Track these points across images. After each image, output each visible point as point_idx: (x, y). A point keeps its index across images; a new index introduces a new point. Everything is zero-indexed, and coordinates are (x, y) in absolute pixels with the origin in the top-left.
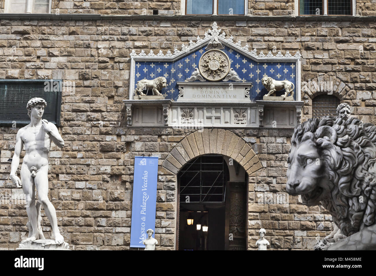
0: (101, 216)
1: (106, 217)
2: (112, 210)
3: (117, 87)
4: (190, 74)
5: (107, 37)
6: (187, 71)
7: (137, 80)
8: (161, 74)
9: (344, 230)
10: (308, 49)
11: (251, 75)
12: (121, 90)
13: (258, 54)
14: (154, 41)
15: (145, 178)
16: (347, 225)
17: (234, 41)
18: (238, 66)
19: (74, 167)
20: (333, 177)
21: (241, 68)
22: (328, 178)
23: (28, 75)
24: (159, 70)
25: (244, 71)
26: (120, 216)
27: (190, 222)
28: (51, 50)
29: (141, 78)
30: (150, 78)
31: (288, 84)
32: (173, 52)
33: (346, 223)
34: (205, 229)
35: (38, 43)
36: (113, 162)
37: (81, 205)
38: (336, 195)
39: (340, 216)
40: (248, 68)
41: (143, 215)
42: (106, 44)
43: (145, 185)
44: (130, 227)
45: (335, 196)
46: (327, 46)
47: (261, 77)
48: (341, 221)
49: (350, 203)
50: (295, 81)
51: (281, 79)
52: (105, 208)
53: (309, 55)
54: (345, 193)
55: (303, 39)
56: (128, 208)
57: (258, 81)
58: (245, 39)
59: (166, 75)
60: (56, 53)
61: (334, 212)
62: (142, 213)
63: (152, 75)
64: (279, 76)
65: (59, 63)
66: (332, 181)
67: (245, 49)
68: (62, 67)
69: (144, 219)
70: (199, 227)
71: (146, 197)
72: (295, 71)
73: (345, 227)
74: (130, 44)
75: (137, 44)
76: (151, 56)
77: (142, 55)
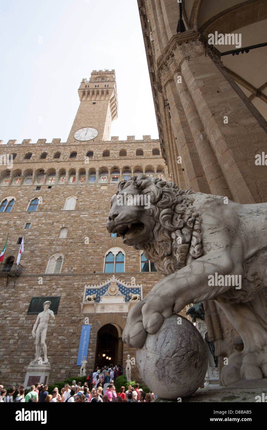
0: (67, 351)
1: (68, 351)
2: (71, 348)
3: (79, 298)
4: (104, 293)
5: (77, 281)
6: (104, 292)
7: (86, 295)
8: (95, 293)
9: (169, 268)
10: (145, 283)
11: (126, 293)
12: (80, 299)
13: (128, 285)
14: (93, 282)
15: (85, 334)
16: (172, 262)
17: (120, 281)
18: (121, 290)
19: (60, 330)
20: (153, 211)
21: (122, 290)
22: (149, 212)
23: (48, 295)
24: (94, 292)
25: (123, 291)
26: (74, 351)
27: (104, 355)
28: (58, 286)
29: (87, 295)
30: (91, 295)
31: (138, 295)
32: (99, 285)
33: (171, 260)
34: (110, 359)
35: (54, 284)
36: (74, 327)
37: (60, 347)
38: (158, 230)
39: (163, 252)
40: (124, 290)
41: (83, 350)
42: (77, 283)
43: (85, 337)
44: (77, 355)
45: (157, 232)
46: (151, 282)
47: (129, 293)
48: (165, 259)
49: (173, 236)
50: (140, 294)
51: (136, 294)
52: (68, 347)
53: (145, 285)
54: (167, 225)
55: (143, 280)
56: (78, 347)
57: (128, 295)
58: (123, 280)
59: (96, 293)
60: (60, 287)
61: (156, 255)
62: (83, 349)
63: (92, 294)
64: (135, 293)
65: (60, 290)
66: (153, 215)
67: (123, 284)
68: (61, 292)
69: (83, 352)
70: (107, 358)
71: (85, 342)
72: (140, 291)
73: (169, 264)
74: (85, 283)
75: (88, 283)
76: (92, 287)
77: (89, 287)
